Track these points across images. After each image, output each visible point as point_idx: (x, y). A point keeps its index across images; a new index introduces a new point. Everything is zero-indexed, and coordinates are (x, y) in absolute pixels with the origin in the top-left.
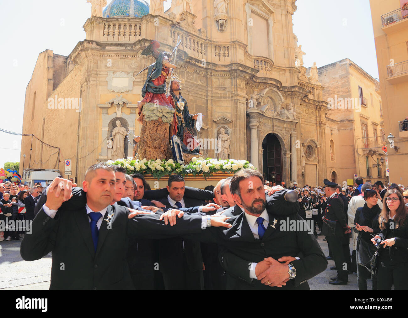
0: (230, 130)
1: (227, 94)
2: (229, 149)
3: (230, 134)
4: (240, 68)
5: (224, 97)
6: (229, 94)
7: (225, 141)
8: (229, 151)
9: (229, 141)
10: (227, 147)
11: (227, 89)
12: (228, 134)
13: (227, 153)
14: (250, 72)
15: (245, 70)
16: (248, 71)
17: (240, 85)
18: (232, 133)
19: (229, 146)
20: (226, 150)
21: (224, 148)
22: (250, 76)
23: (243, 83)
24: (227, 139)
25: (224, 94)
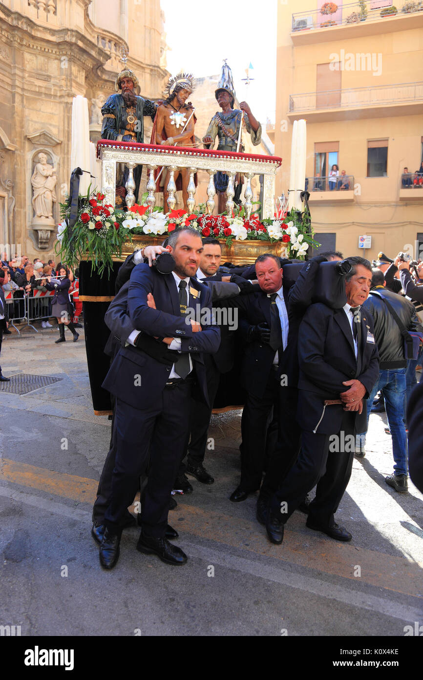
0: (56, 159)
1: (53, 90)
2: (54, 192)
3: (56, 165)
4: (80, 43)
5: (45, 94)
6: (55, 90)
7: (47, 177)
8: (54, 196)
9: (55, 177)
10: (52, 188)
11: (52, 80)
12: (52, 164)
13: (50, 199)
14: (95, 56)
15: (88, 49)
16: (93, 53)
17: (76, 77)
18: (59, 164)
19: (55, 186)
20: (49, 193)
21: (46, 190)
22: (95, 63)
23: (81, 73)
24: (51, 174)
25: (45, 88)
